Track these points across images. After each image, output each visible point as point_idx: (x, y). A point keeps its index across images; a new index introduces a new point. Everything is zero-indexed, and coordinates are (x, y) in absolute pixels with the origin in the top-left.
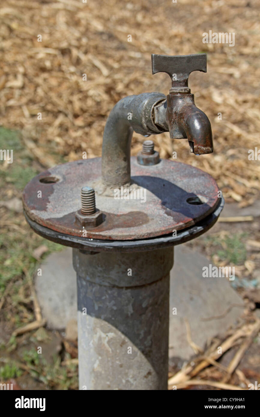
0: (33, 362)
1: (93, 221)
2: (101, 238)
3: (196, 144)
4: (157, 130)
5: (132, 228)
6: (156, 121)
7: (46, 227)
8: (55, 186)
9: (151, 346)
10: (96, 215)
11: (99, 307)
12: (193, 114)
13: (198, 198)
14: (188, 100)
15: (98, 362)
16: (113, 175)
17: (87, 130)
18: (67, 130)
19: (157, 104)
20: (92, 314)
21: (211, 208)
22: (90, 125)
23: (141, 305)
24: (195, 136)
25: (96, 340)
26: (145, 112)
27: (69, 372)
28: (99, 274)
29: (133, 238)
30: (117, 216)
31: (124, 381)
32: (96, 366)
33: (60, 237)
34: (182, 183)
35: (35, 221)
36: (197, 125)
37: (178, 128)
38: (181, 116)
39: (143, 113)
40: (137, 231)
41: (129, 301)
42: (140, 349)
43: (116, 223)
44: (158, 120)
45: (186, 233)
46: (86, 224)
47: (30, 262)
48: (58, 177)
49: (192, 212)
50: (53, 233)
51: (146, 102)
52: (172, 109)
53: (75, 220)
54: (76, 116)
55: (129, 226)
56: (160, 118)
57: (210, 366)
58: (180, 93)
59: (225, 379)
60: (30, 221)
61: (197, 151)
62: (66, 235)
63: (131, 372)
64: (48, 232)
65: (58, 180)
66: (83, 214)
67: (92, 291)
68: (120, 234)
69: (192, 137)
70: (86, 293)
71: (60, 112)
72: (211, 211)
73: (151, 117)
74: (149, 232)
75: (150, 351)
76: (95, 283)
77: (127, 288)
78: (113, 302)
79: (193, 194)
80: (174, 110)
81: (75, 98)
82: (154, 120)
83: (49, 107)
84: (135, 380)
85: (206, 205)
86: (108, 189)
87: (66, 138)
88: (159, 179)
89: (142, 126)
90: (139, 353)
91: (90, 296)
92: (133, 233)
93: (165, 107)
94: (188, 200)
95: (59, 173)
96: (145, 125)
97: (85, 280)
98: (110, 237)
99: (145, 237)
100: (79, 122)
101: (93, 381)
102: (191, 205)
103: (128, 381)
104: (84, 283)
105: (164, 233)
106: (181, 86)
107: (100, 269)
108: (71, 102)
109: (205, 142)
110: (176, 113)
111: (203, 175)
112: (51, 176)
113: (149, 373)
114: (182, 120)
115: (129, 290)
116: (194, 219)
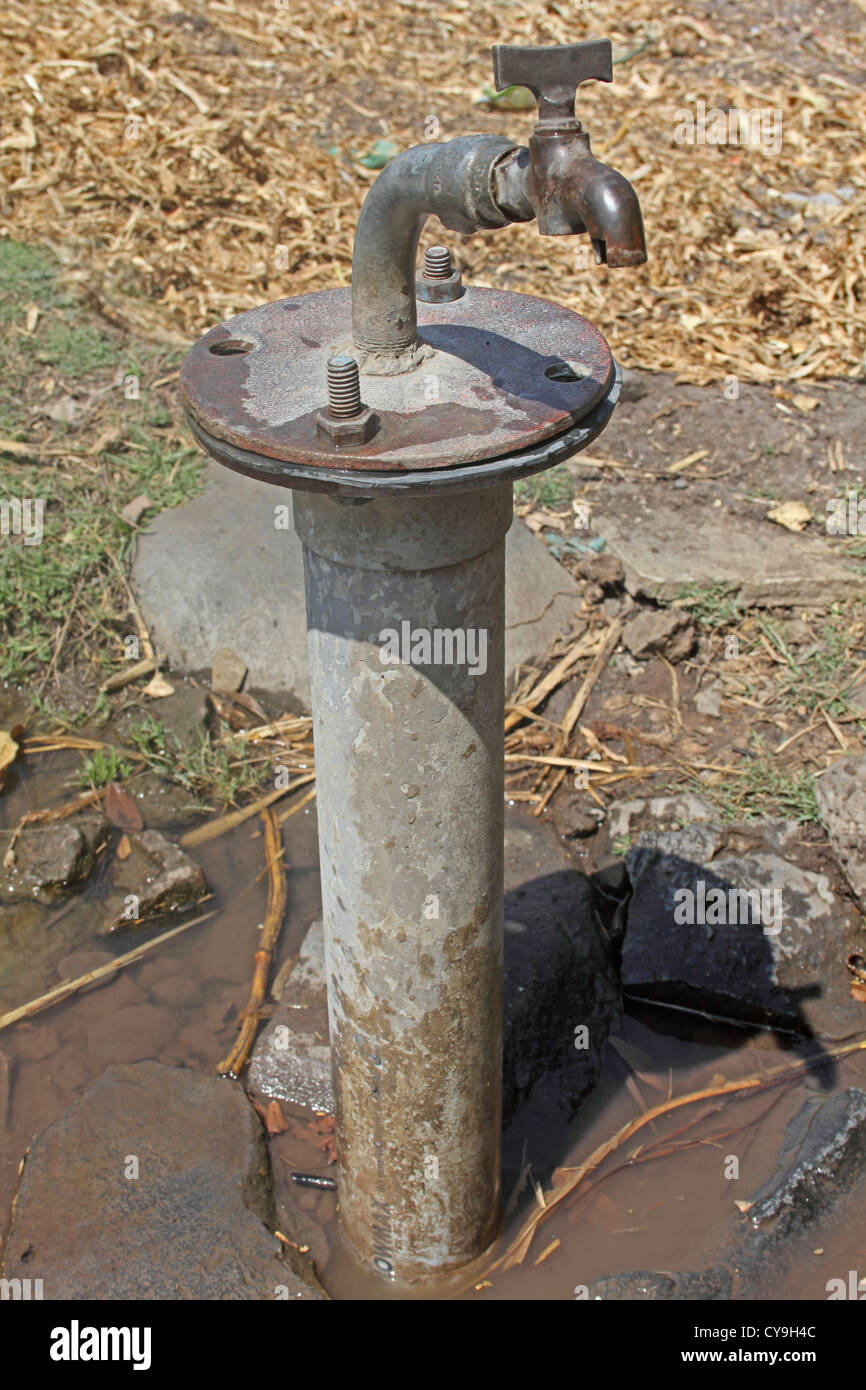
0: (151, 744)
1: (358, 430)
2: (380, 467)
3: (611, 245)
4: (501, 217)
5: (444, 441)
6: (501, 199)
7: (253, 452)
8: (247, 360)
9: (474, 693)
10: (363, 419)
11: (363, 618)
12: (599, 177)
13: (567, 366)
14: (578, 147)
15: (362, 733)
16: (381, 327)
17: (196, 235)
18: (151, 239)
19: (501, 160)
20: (347, 633)
21: (602, 386)
22: (199, 225)
23: (453, 606)
24: (610, 227)
25: (358, 686)
26: (472, 180)
27: (233, 759)
28: (363, 548)
29: (449, 462)
30: (404, 416)
31: (421, 768)
32: (358, 741)
33: (286, 471)
34: (524, 336)
35: (222, 440)
36: (610, 202)
37: (560, 212)
38: (568, 183)
39: (468, 182)
40: (456, 446)
41: (429, 601)
42: (452, 699)
43: (407, 432)
44: (507, 196)
45: (558, 445)
46: (342, 439)
47: (116, 535)
48: (248, 339)
49: (567, 397)
50: (268, 464)
51: (471, 157)
52: (545, 169)
53: (315, 432)
54: (168, 207)
55: (438, 439)
56: (511, 191)
57: (524, 722)
58: (560, 132)
59: (558, 748)
60: (209, 441)
61: (613, 261)
62: (301, 466)
63: (436, 749)
64: (257, 463)
65: (250, 346)
66: (334, 415)
67: (346, 583)
68: (421, 456)
69: (601, 230)
70: (332, 590)
71: (132, 199)
72: (602, 394)
73: (489, 190)
74: (483, 447)
75: (474, 702)
76: (353, 568)
77: (424, 573)
78: (394, 604)
79: (554, 359)
80: (550, 171)
81: (162, 167)
82: (495, 195)
83: (107, 190)
84: (445, 764)
85: (589, 380)
86: (371, 358)
87: (154, 256)
88: (473, 330)
89: (464, 212)
90: (452, 708)
91: (342, 594)
92: (449, 453)
93: (522, 166)
94: (549, 373)
95: (248, 330)
96: (472, 210)
97: (328, 560)
98: (400, 464)
99: (475, 459)
100: (177, 220)
101: (353, 774)
102: (559, 384)
103: (428, 768)
104: (326, 568)
105: (514, 448)
106: (561, 115)
107: (364, 535)
108: (153, 176)
109: (632, 239)
110: (555, 178)
111: (567, 316)
112: (232, 338)
113: (472, 748)
114: (573, 193)
115: (428, 577)
116: (573, 414)
